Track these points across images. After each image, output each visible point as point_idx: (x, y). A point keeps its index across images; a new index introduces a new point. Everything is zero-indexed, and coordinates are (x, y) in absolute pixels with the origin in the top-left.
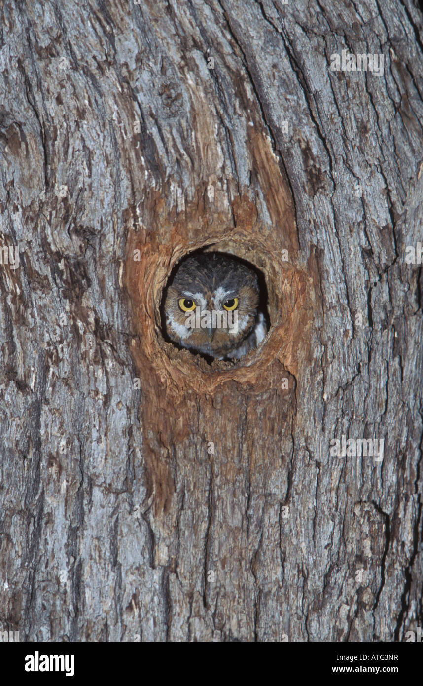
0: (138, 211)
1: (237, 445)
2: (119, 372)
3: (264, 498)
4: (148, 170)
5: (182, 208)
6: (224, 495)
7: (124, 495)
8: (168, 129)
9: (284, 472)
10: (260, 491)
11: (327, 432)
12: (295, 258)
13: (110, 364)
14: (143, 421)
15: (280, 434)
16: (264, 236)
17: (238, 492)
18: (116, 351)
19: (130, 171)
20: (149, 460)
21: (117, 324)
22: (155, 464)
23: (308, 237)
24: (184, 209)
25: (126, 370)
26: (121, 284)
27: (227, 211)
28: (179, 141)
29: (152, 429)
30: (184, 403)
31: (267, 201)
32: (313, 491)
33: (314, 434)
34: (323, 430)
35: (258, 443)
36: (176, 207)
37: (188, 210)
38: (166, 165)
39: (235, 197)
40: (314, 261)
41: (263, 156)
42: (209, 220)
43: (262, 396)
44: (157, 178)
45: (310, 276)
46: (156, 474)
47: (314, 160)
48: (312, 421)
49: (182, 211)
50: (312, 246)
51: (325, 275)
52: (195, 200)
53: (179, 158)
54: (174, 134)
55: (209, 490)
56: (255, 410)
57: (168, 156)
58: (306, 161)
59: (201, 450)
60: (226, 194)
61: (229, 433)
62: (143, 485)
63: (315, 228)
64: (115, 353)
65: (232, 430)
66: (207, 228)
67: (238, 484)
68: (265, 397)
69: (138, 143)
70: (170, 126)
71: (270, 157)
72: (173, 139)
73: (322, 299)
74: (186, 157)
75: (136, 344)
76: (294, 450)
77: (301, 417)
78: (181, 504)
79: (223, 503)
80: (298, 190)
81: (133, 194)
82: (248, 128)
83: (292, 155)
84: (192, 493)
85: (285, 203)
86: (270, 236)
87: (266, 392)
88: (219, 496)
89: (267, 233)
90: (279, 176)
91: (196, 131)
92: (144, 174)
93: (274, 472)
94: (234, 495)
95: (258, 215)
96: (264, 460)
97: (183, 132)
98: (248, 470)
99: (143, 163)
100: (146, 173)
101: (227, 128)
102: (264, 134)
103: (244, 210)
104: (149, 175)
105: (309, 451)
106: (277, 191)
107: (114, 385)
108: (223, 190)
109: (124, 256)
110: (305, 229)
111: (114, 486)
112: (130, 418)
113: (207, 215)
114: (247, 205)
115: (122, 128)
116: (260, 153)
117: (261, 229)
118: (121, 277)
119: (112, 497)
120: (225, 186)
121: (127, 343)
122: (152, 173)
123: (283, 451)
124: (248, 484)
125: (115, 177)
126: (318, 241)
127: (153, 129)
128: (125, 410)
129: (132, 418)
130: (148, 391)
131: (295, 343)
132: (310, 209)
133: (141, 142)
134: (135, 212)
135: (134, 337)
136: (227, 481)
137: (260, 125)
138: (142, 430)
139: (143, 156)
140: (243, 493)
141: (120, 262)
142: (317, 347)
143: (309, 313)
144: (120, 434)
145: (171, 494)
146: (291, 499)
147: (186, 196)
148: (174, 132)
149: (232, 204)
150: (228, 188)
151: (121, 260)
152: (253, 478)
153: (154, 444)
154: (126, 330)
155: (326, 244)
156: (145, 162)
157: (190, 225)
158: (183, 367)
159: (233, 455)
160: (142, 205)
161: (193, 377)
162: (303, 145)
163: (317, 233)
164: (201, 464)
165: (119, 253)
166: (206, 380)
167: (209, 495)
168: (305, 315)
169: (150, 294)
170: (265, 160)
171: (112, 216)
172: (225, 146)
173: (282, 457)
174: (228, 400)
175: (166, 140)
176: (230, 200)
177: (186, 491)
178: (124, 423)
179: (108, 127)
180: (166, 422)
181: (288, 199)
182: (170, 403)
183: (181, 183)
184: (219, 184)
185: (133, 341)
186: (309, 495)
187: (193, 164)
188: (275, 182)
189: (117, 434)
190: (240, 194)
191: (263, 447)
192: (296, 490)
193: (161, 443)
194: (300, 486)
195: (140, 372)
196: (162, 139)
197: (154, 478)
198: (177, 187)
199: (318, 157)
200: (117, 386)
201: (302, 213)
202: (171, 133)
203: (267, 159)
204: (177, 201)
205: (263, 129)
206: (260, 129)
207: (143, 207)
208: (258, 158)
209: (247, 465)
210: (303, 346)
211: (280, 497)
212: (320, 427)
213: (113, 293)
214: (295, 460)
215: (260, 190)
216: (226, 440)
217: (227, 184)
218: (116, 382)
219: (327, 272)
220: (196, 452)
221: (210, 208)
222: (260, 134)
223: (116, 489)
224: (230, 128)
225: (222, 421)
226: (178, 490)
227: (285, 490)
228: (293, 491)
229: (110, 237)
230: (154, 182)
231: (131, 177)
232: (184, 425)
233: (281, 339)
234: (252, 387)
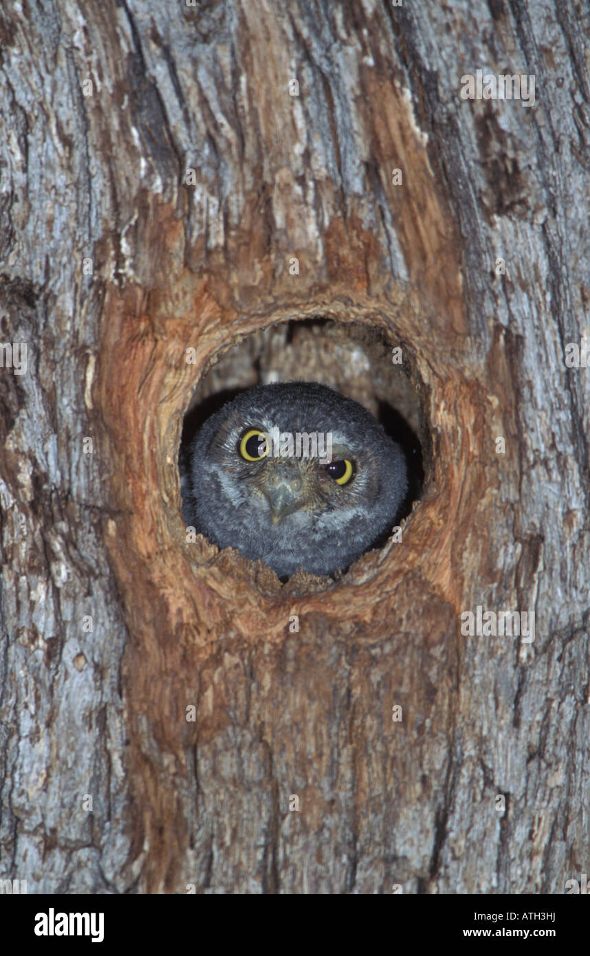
0: (125, 247)
1: (326, 751)
2: (80, 590)
3: (382, 866)
4: (146, 156)
5: (217, 239)
6: (295, 858)
7: (84, 854)
8: (189, 67)
9: (426, 810)
10: (377, 850)
11: (524, 728)
12: (462, 352)
13: (63, 571)
14: (129, 695)
15: (421, 729)
16: (395, 304)
17: (328, 852)
18: (75, 547)
19: (109, 159)
20: (138, 780)
21: (79, 484)
22: (151, 785)
23: (488, 307)
24: (221, 241)
25: (96, 586)
26: (89, 404)
27: (313, 249)
28: (211, 94)
29: (146, 713)
30: (217, 660)
31: (401, 229)
32: (491, 853)
33: (494, 731)
34: (516, 723)
35: (374, 747)
36: (207, 236)
37: (232, 244)
38: (185, 146)
39: (332, 220)
40: (502, 361)
41: (395, 132)
42: (277, 266)
43: (382, 647)
44: (167, 174)
45: (494, 393)
46: (152, 809)
47: (502, 141)
48: (492, 703)
49: (217, 246)
50: (498, 328)
51: (526, 391)
52: (245, 224)
53: (212, 131)
54: (201, 79)
55: (266, 847)
56: (368, 675)
57: (189, 127)
58: (483, 144)
59: (249, 761)
60: (313, 213)
61: (311, 725)
62: (123, 832)
63: (505, 289)
64: (71, 549)
65: (318, 720)
66: (273, 285)
67: (326, 834)
68: (388, 648)
69: (126, 98)
70: (195, 62)
71: (408, 133)
72: (200, 91)
73: (517, 441)
74: (228, 131)
75: (118, 529)
76: (453, 765)
77: (468, 693)
78: (203, 875)
79: (294, 873)
80: (470, 207)
81: (116, 206)
82: (362, 68)
83: (457, 130)
84: (228, 853)
85: (439, 233)
86: (407, 306)
87: (390, 639)
88: (286, 859)
89: (400, 297)
90: (428, 175)
91: (251, 73)
92: (137, 166)
93: (405, 810)
94: (319, 857)
95: (381, 259)
96: (385, 783)
97: (223, 76)
98: (351, 804)
99: (137, 142)
100: (143, 163)
101: (317, 69)
102: (398, 84)
103: (353, 248)
104: (150, 170)
105: (484, 767)
106: (423, 208)
107: (69, 619)
108: (306, 203)
109: (96, 342)
110: (484, 291)
111: (61, 834)
112: (100, 688)
113: (273, 256)
114: (358, 236)
115: (94, 64)
116: (387, 125)
117: (388, 288)
118: (89, 387)
119: (58, 858)
120: (311, 197)
121: (100, 529)
122: (154, 164)
123: (426, 767)
124: (350, 836)
125: (77, 170)
126: (512, 319)
127: (159, 68)
128: (91, 671)
129: (107, 689)
130: (141, 633)
131: (458, 537)
132: (493, 248)
133: (133, 96)
134: (118, 247)
135: (113, 514)
136: (305, 829)
137: (390, 62)
138: (125, 715)
139: (136, 125)
140: (337, 854)
141: (87, 355)
142: (505, 544)
143: (489, 471)
144: (79, 723)
145: (182, 851)
146: (442, 870)
147: (227, 215)
148: (202, 74)
149: (326, 234)
150: (318, 198)
151: (89, 351)
152: (364, 822)
153: (148, 745)
154: (96, 499)
155: (528, 325)
156: (140, 138)
157: (235, 279)
158: (221, 583)
159: (319, 771)
160: (134, 232)
161: (241, 606)
162: (480, 110)
163: (508, 301)
164: (249, 790)
165: (86, 335)
166: (268, 611)
167: (265, 856)
168: (480, 477)
169: (152, 426)
170: (398, 141)
171: (70, 256)
172: (313, 109)
173: (424, 780)
174: (308, 655)
175: (184, 90)
176: (320, 226)
177: (215, 848)
178: (88, 698)
179: (63, 62)
180: (176, 699)
181: (447, 226)
182: (186, 660)
183: (216, 187)
184: (298, 189)
185: (112, 525)
186: (480, 863)
187: (242, 145)
188: (418, 189)
189: (71, 722)
190: (345, 214)
191: (385, 756)
192: (453, 851)
193: (164, 742)
194: (462, 843)
195: (125, 591)
196: (178, 91)
197: (147, 817)
198: (206, 195)
199: (511, 135)
200: (75, 621)
201: (479, 256)
202: (195, 77)
203: (404, 138)
204: (208, 226)
205: (397, 73)
206: (390, 72)
207: (135, 237)
208: (382, 134)
209: (349, 794)
210: (475, 545)
211: (416, 864)
212: (508, 717)
213: (71, 420)
214: (453, 786)
215: (385, 206)
216: (304, 739)
217: (316, 189)
218: (74, 612)
219: (530, 385)
220: (241, 763)
221: (277, 241)
222: (388, 83)
223: (68, 840)
224: (326, 68)
225: (297, 699)
226: (198, 845)
227: (428, 850)
228: (446, 854)
229: (67, 303)
230: (158, 182)
231: (111, 172)
232: (215, 707)
233: (431, 528)
234: (361, 628)
